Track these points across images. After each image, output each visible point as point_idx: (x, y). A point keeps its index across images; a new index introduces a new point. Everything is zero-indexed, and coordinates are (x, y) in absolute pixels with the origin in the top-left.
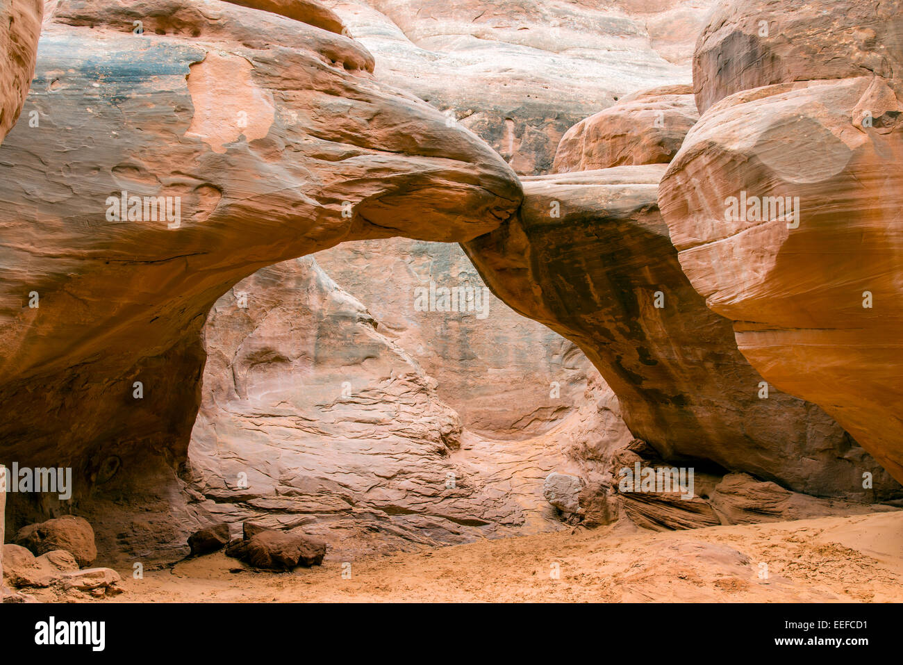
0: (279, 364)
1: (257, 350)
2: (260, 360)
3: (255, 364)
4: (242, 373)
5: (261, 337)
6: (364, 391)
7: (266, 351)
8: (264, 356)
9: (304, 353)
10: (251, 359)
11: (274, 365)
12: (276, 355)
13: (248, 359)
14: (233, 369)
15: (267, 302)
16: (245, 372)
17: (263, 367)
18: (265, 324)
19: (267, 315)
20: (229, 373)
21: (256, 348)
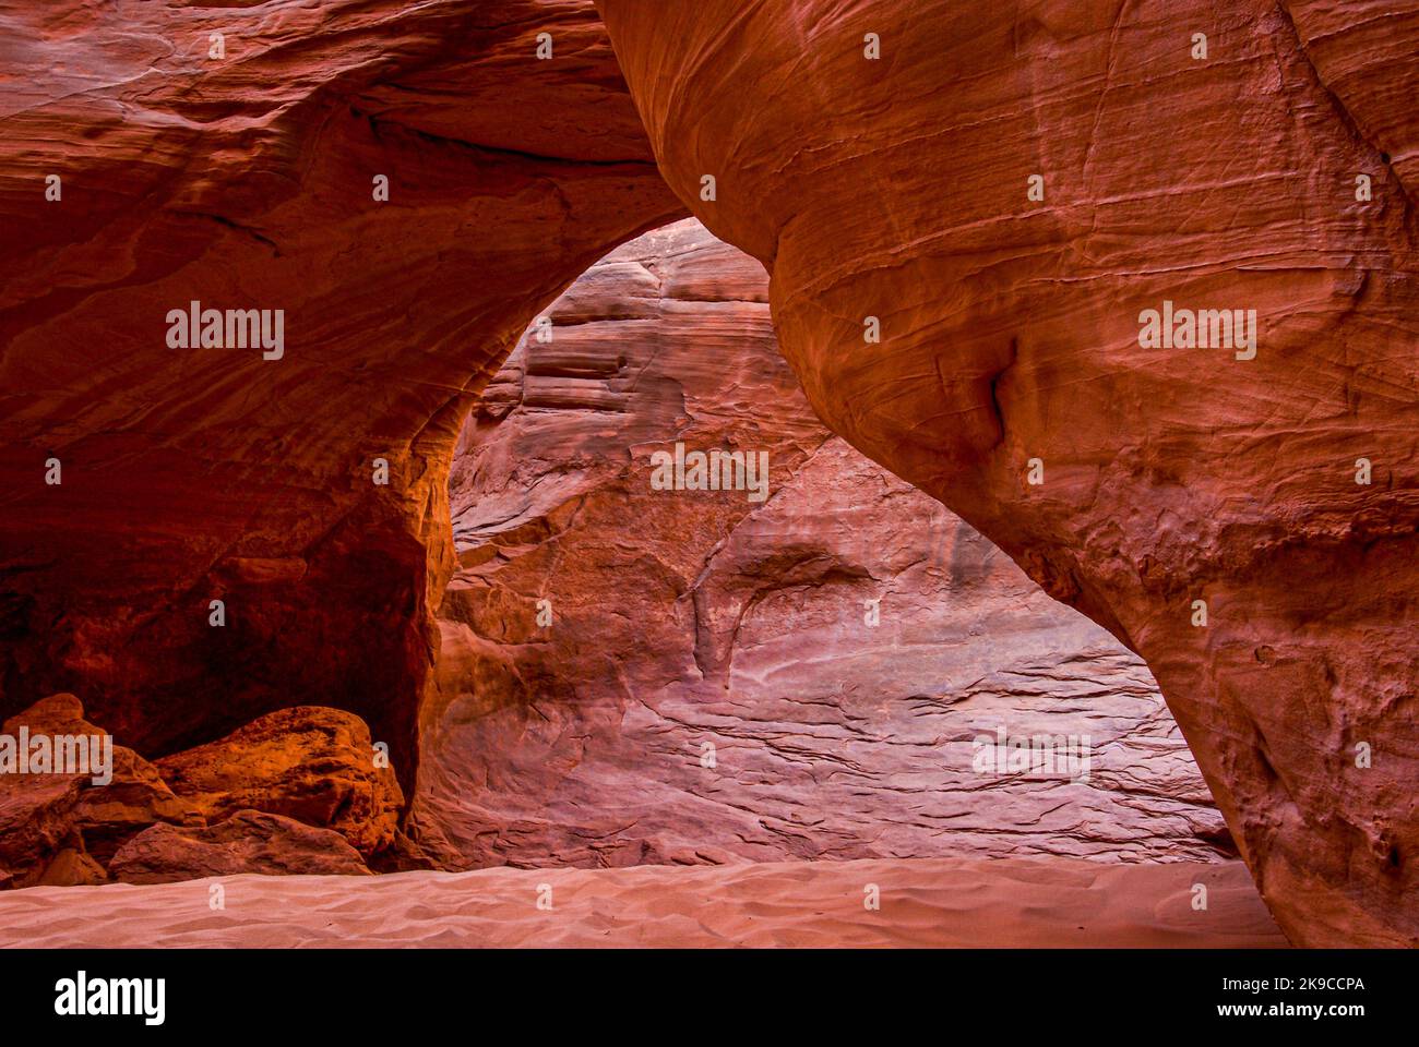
0: (844, 588)
1: (769, 553)
2: (787, 577)
3: (770, 589)
4: (721, 610)
5: (783, 517)
6: (1078, 659)
7: (802, 555)
8: (797, 568)
9: (922, 557)
10: (757, 576)
11: (827, 592)
12: (831, 563)
13: (743, 574)
14: (695, 602)
15: (801, 425)
16: (735, 610)
17: (794, 596)
18: (800, 485)
19: (805, 459)
20: (681, 612)
21: (769, 547)
